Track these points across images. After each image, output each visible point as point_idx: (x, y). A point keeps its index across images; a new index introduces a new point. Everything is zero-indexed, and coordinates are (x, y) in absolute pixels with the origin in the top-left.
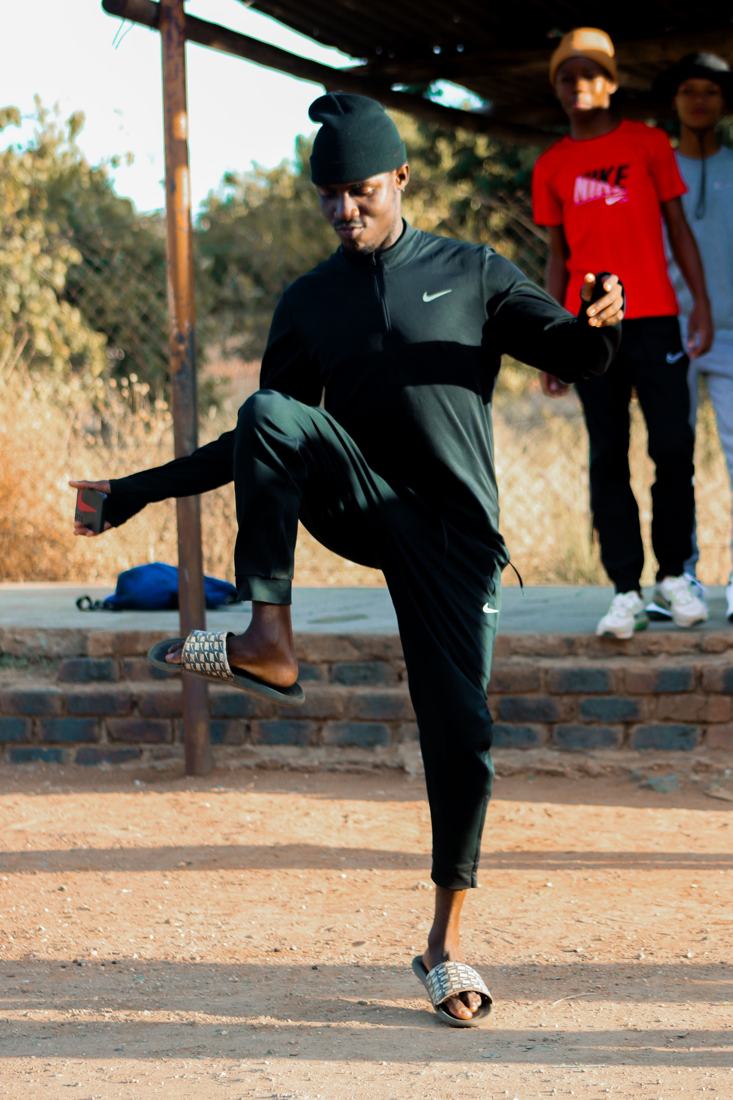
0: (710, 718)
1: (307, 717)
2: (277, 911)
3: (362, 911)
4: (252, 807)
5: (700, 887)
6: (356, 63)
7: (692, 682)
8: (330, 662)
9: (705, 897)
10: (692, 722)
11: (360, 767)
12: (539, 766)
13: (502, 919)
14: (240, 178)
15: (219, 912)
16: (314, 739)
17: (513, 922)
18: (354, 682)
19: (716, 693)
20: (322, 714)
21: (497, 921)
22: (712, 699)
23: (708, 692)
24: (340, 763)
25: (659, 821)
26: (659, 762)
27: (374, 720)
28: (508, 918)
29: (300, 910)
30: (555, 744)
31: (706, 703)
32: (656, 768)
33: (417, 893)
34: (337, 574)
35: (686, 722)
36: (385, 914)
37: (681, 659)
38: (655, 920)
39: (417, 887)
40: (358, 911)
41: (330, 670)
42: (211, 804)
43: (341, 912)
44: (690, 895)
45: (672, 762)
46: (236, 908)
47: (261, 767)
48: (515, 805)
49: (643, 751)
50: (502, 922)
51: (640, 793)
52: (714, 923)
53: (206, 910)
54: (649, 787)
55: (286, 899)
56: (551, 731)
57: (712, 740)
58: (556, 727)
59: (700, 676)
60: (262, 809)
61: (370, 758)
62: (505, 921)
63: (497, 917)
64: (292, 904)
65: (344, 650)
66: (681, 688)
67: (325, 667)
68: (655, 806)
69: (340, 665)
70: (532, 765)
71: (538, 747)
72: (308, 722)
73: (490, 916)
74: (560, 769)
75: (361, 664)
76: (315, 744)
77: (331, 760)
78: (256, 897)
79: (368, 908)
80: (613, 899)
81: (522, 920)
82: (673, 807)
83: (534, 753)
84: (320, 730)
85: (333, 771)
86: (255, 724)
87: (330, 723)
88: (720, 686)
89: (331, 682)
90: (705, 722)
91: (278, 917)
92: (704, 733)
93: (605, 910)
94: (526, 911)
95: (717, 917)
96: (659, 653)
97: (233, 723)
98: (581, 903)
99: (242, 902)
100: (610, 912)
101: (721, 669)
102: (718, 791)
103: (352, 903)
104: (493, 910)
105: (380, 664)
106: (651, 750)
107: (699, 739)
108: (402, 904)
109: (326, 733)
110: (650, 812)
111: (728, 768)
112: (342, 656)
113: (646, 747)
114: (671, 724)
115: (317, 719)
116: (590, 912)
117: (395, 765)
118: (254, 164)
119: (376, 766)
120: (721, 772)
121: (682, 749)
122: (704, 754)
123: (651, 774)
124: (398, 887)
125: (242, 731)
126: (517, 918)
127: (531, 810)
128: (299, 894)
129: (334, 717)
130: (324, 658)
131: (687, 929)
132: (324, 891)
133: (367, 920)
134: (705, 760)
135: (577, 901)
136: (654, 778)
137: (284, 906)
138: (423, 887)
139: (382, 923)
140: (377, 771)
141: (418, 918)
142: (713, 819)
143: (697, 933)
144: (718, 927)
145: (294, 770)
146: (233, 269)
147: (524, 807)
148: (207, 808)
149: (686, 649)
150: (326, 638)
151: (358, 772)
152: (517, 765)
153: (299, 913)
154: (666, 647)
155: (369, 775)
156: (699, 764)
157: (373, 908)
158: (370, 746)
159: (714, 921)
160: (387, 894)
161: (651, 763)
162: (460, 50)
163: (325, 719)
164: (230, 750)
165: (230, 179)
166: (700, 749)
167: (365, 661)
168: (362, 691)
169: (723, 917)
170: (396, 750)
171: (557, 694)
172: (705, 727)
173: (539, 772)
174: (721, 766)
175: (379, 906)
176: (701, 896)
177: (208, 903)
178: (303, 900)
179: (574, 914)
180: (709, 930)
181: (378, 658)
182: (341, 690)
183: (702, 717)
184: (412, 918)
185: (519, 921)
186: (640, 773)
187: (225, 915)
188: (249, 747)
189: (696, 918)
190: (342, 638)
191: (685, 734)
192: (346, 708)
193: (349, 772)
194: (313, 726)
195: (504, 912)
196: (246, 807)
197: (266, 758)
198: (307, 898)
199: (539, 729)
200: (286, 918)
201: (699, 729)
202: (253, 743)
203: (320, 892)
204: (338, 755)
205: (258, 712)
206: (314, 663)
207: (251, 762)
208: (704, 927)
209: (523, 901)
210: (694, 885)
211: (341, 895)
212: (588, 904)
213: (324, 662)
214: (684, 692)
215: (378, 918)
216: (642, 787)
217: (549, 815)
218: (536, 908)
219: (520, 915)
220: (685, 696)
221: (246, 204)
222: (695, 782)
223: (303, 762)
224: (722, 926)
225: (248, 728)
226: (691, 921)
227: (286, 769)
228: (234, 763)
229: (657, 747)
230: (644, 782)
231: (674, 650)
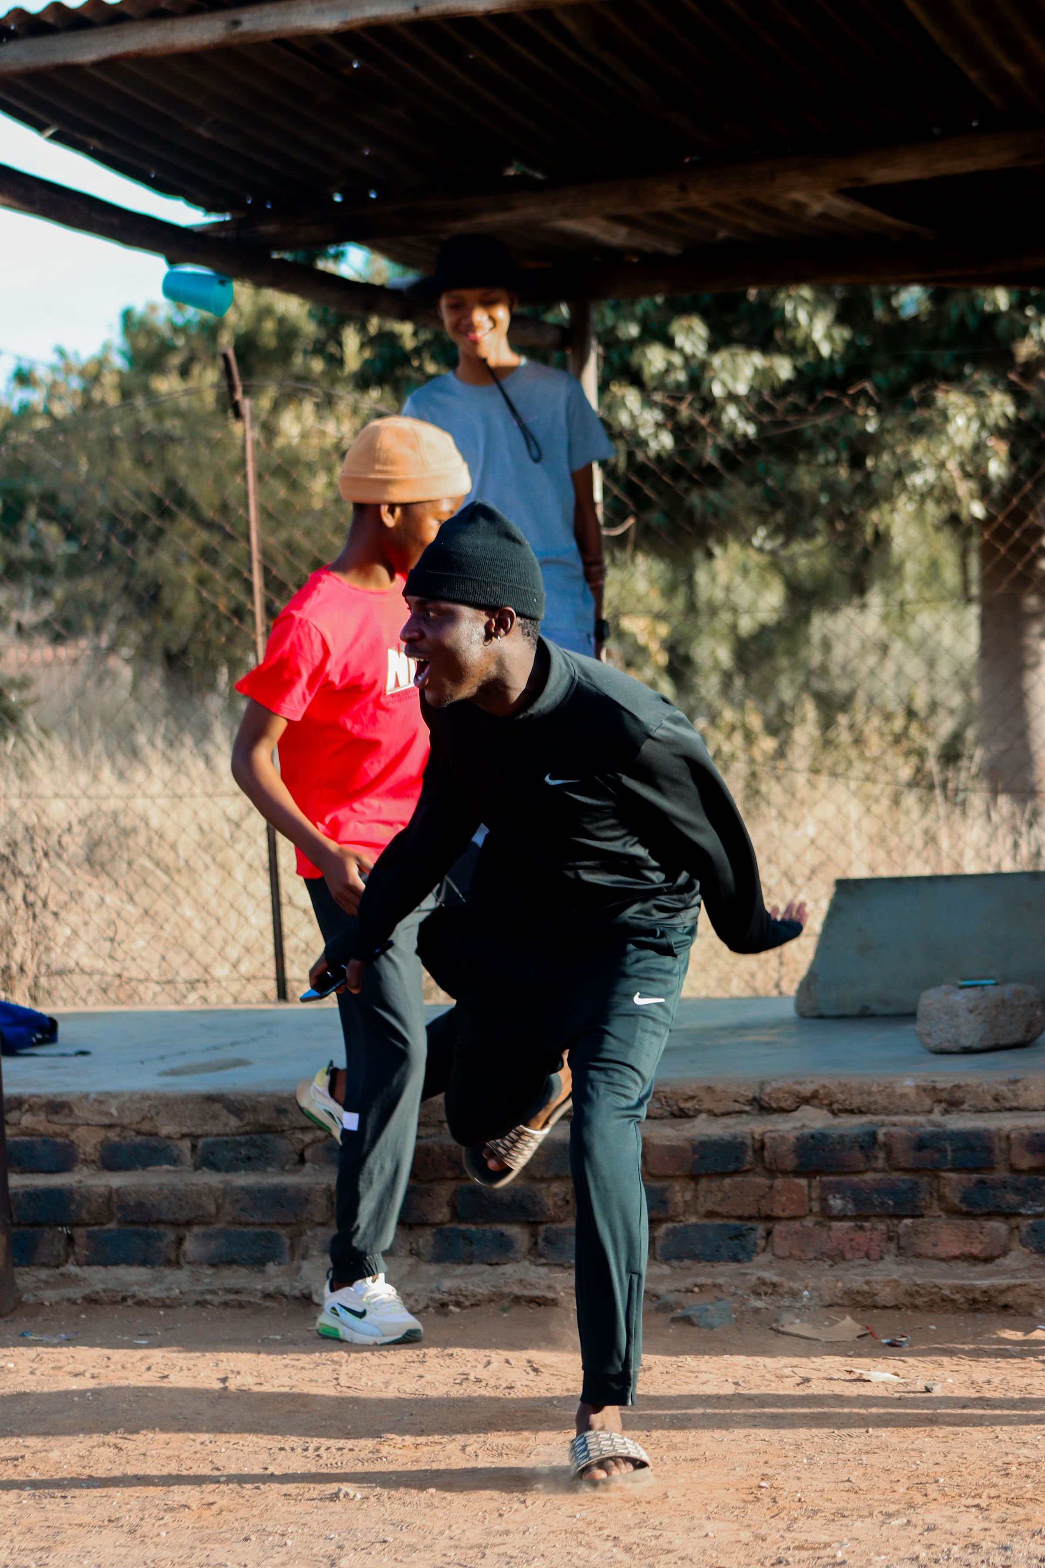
0: (778, 1212)
1: (160, 1222)
2: (122, 1541)
3: (253, 1538)
4: (81, 1368)
5: (772, 1486)
6: (214, 218)
7: (749, 1156)
8: (194, 1137)
9: (781, 1503)
10: (750, 1218)
11: (244, 1298)
12: (517, 1290)
13: (471, 1548)
14: (42, 373)
15: (31, 1546)
16: (173, 1257)
17: (487, 1551)
18: (231, 1168)
19: (785, 1173)
20: (182, 1216)
21: (463, 1551)
22: (779, 1182)
23: (772, 1172)
24: (213, 1292)
25: (704, 1377)
26: (701, 1280)
27: (262, 1224)
28: (479, 1546)
29: (156, 1540)
30: (540, 1256)
31: (771, 1187)
32: (696, 1290)
33: (337, 1506)
34: (201, 989)
35: (740, 1218)
36: (289, 1543)
37: (730, 1121)
38: (706, 1543)
39: (337, 1496)
40: (246, 1539)
41: (194, 1147)
42: (16, 1364)
43: (222, 1541)
44: (758, 1499)
45: (721, 1281)
46: (59, 1538)
47: (92, 1301)
48: (482, 1354)
49: (675, 1263)
50: (471, 1553)
51: (673, 1330)
52: (798, 1548)
53: (12, 1541)
54: (687, 1320)
55: (135, 1521)
56: (534, 1235)
57: (781, 1245)
58: (542, 1229)
59: (761, 1147)
60: (94, 1371)
61: (257, 1283)
62: (476, 1550)
63: (463, 1545)
64: (145, 1529)
65: (215, 1117)
66: (731, 1168)
67: (186, 1144)
68: (698, 1352)
69: (210, 1139)
70: (506, 1290)
71: (516, 1260)
72: (161, 1228)
73: (452, 1542)
74: (550, 1295)
75: (242, 1139)
76: (175, 1263)
77: (199, 1288)
78: (88, 1519)
79: (263, 1532)
80: (640, 1509)
81: (501, 1550)
82: (725, 1352)
83: (509, 1269)
84: (180, 1240)
85: (201, 1304)
86: (80, 1233)
87: (196, 1230)
88: (791, 1162)
89: (197, 1168)
90: (769, 1218)
91: (123, 1551)
92: (769, 1233)
93: (629, 1528)
94: (507, 1532)
95: (802, 1537)
96: (698, 1112)
97: (48, 1234)
98: (591, 1517)
99: (67, 1526)
100: (636, 1531)
101: (792, 1137)
102: (792, 1323)
103: (236, 1524)
104: (456, 1532)
105: (269, 1136)
106: (687, 1262)
107: (762, 1243)
108: (315, 1526)
109: (189, 1246)
110: (690, 1361)
111: (806, 1288)
112: (212, 1127)
113: (680, 1258)
114: (718, 1222)
115: (175, 1224)
116: (606, 1532)
117: (297, 1293)
118: (61, 353)
119: (267, 1296)
120: (795, 1295)
121: (736, 1259)
122: (769, 1265)
123: (689, 1300)
124: (307, 1496)
125: (60, 1247)
126: (494, 1545)
127: (507, 1361)
128: (155, 1512)
129: (204, 1221)
130: (185, 1130)
131: (757, 1558)
132: (194, 1506)
133: (261, 1554)
134: (770, 1276)
135: (584, 1514)
136: (693, 1304)
137: (132, 1532)
138: (347, 1495)
139: (286, 1558)
140: (268, 1304)
141: (340, 1547)
142: (787, 1371)
143: (773, 1565)
144: (804, 1554)
145: (141, 1303)
146: (32, 512)
147: (497, 1356)
148: (10, 1371)
149: (737, 1107)
150: (187, 1099)
151: (241, 1305)
152: (484, 1290)
153: (157, 1545)
154: (707, 1104)
155: (258, 1310)
156: (763, 1282)
157: (270, 1534)
158: (258, 1263)
159: (797, 1543)
160: (292, 1509)
161: (689, 1282)
162: (373, 196)
163: (189, 1224)
164: (44, 1274)
165: (23, 378)
166: (762, 1259)
167: (247, 1133)
168: (243, 1179)
169: (811, 1537)
170: (299, 1269)
171: (542, 1180)
172: (769, 1225)
173: (517, 1300)
174: (795, 1285)
175: (280, 1529)
176: (774, 1501)
177: (15, 1530)
178: (162, 1522)
179: (580, 1536)
180: (790, 1559)
181: (267, 1129)
182: (212, 1179)
183: (765, 1210)
184: (331, 1548)
185: (496, 1550)
186: (672, 1298)
187: (42, 1549)
188: (72, 1268)
189: (769, 1540)
190: (210, 1099)
191: (739, 1235)
192: (219, 1208)
193: (226, 1304)
194: (171, 1235)
195: (474, 1536)
196: (69, 1368)
197: (99, 1287)
198: (168, 1517)
199: (517, 1233)
200: (135, 1552)
201: (760, 1229)
202: (79, 1264)
203: (189, 1508)
204: (209, 1278)
205: (85, 1216)
206: (169, 1137)
207: (76, 1293)
208: (783, 1554)
209: (501, 1515)
210: (763, 1484)
211: (221, 1512)
212: (602, 1519)
213: (184, 1136)
214: (736, 1172)
215: (279, 1549)
216: (675, 1320)
217: (536, 1370)
218: (522, 1528)
219: (498, 1540)
220: (738, 1179)
221: (48, 413)
222: (757, 1311)
223: (154, 1291)
224: (811, 1552)
225: (70, 1239)
226: (764, 1545)
227: (130, 1302)
228: (49, 1296)
229: (696, 1257)
230: (679, 1312)
231: (718, 1109)
